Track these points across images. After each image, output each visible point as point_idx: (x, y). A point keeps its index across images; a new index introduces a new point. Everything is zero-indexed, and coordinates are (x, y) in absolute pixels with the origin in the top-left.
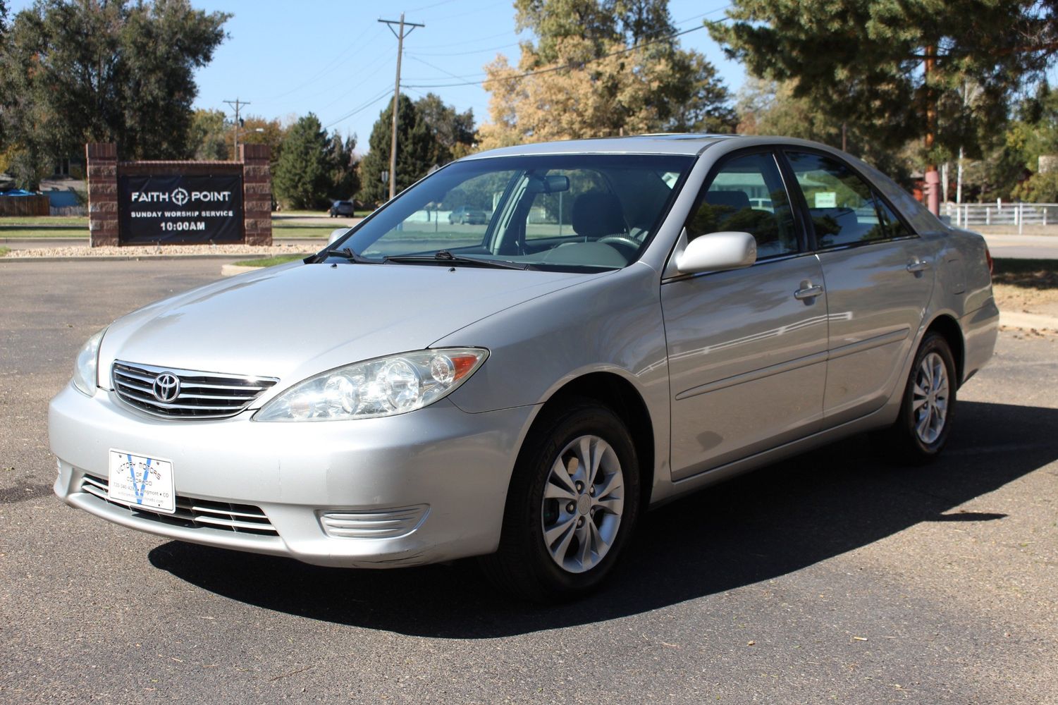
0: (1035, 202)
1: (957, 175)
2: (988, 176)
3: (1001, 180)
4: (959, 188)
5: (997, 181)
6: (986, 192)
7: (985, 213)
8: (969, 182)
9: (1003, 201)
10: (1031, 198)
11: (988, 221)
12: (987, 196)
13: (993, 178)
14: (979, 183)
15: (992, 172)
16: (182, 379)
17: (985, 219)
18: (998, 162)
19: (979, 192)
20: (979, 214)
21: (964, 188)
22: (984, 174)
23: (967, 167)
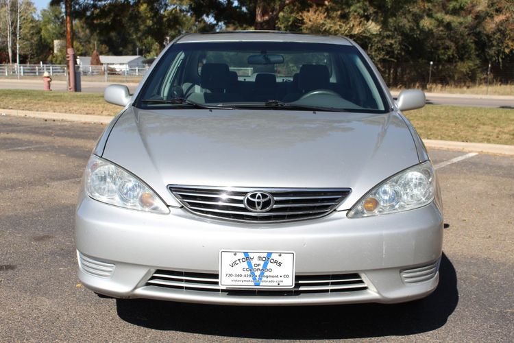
0: (60, 64)
1: (16, 48)
2: (32, 49)
3: (39, 52)
4: (18, 56)
5: (36, 53)
6: (31, 58)
7: (35, 69)
8: (22, 53)
9: (43, 63)
10: (58, 62)
11: (37, 74)
12: (32, 60)
13: (35, 51)
14: (27, 53)
15: (34, 47)
16: (274, 194)
17: (35, 73)
18: (37, 42)
19: (27, 58)
20: (32, 69)
21: (20, 55)
22: (30, 49)
23: (21, 45)
